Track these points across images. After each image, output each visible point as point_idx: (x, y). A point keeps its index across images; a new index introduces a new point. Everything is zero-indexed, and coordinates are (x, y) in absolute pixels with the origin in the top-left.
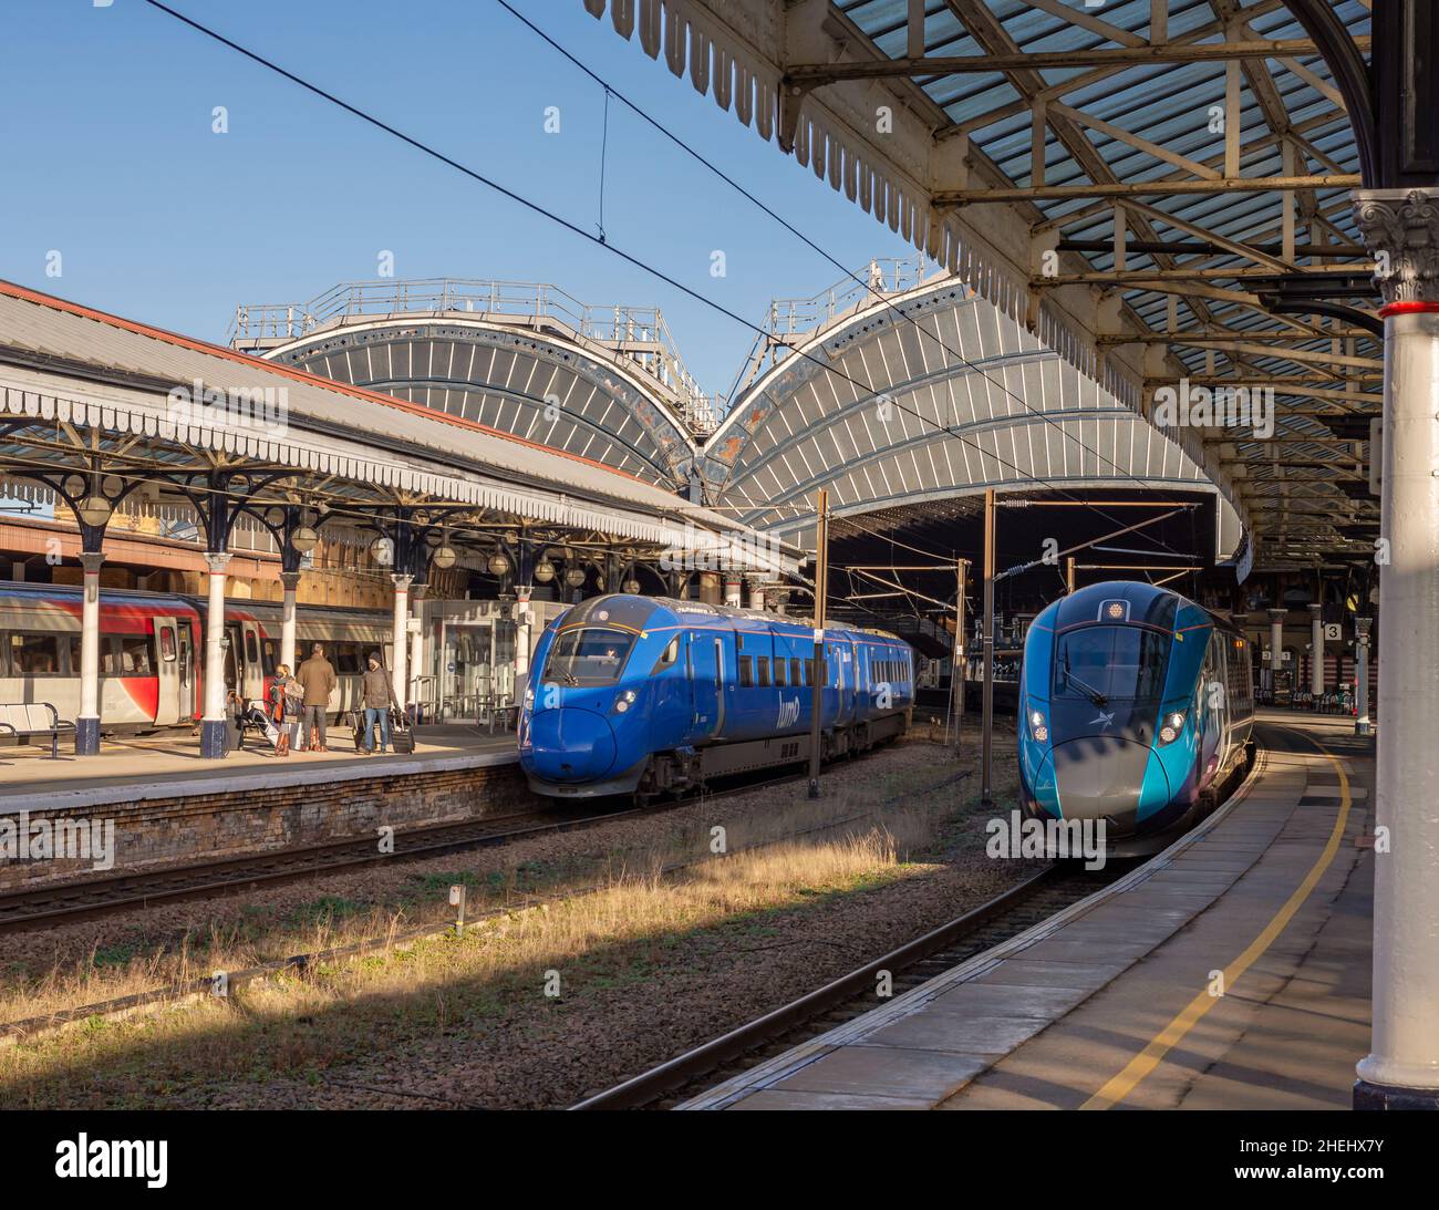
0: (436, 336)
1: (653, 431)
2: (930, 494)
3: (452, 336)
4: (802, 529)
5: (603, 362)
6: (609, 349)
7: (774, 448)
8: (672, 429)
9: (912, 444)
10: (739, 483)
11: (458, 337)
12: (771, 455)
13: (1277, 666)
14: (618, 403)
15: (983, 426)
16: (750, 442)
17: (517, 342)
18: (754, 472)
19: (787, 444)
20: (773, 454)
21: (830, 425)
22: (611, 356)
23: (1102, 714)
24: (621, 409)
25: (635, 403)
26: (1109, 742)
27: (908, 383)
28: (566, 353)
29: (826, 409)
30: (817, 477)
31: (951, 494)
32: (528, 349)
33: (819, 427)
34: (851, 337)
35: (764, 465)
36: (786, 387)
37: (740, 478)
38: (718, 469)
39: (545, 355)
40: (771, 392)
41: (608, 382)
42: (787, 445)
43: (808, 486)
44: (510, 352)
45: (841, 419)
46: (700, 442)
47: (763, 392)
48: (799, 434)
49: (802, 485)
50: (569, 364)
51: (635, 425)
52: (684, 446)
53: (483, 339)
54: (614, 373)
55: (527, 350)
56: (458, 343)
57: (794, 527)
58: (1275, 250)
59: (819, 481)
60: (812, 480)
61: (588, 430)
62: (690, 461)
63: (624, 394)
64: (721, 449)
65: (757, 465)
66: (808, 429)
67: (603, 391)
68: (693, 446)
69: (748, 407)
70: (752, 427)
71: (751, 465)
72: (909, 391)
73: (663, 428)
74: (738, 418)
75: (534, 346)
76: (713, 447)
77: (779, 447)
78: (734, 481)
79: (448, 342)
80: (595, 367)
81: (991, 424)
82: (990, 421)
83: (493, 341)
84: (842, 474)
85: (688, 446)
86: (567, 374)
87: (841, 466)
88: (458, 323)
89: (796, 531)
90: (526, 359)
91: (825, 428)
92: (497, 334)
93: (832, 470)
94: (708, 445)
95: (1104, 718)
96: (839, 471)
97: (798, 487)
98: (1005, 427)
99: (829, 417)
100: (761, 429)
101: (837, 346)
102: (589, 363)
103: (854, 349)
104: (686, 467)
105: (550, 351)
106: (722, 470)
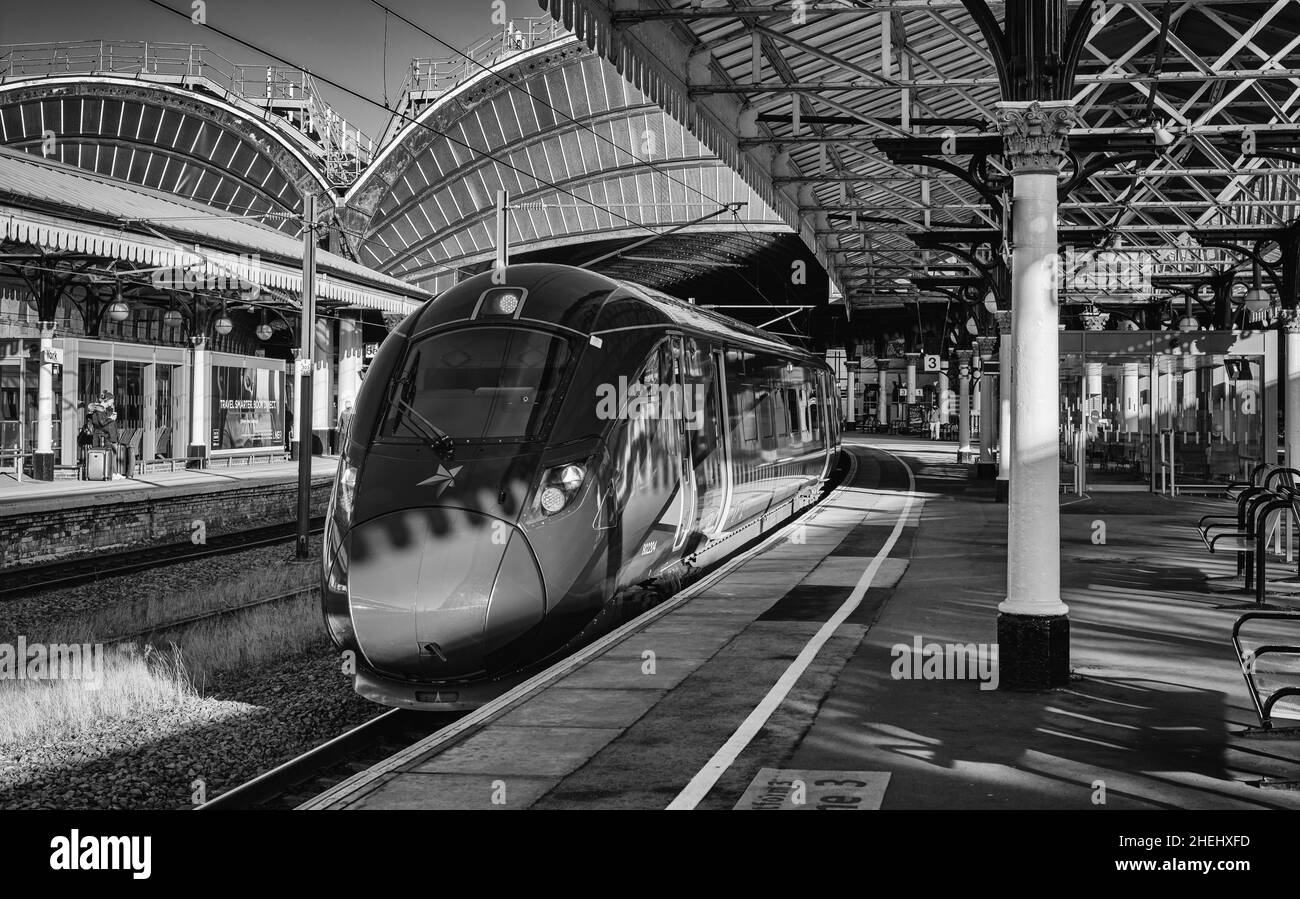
0: (87, 93)
1: (296, 182)
2: (560, 240)
3: (102, 94)
4: (439, 275)
5: (247, 117)
6: (258, 106)
7: (412, 198)
8: (314, 181)
9: (542, 193)
10: (379, 231)
11: (108, 94)
12: (408, 205)
13: (912, 400)
14: (263, 157)
15: (609, 174)
16: (389, 192)
17: (165, 99)
18: (393, 221)
19: (424, 195)
20: (411, 203)
21: (465, 175)
22: (261, 113)
23: (441, 470)
24: (265, 162)
25: (279, 156)
26: (456, 516)
27: (538, 134)
28: (212, 109)
29: (462, 158)
30: (453, 225)
31: (580, 240)
32: (175, 105)
33: (454, 177)
34: (484, 91)
35: (402, 214)
36: (423, 139)
37: (380, 227)
38: (358, 218)
39: (192, 111)
40: (408, 145)
41: (252, 136)
42: (424, 193)
43: (445, 233)
44: (159, 109)
45: (474, 170)
46: (341, 192)
47: (400, 144)
48: (435, 184)
49: (439, 232)
50: (216, 119)
51: (279, 178)
52: (326, 197)
53: (133, 97)
54: (258, 128)
55: (175, 107)
56: (107, 100)
57: (432, 272)
58: (896, 121)
59: (453, 229)
60: (448, 227)
61: (234, 182)
62: (331, 211)
63: (268, 148)
64: (361, 199)
65: (396, 214)
66: (444, 179)
67: (247, 145)
68: (333, 196)
69: (387, 159)
70: (390, 177)
71: (389, 214)
72: (539, 141)
73: (305, 180)
74: (377, 169)
75: (181, 103)
76: (353, 198)
77: (416, 196)
78: (374, 230)
79: (98, 99)
80: (240, 122)
81: (617, 172)
82: (616, 169)
83: (142, 98)
84: (476, 223)
85: (329, 197)
86: (213, 130)
87: (475, 214)
88: (107, 80)
89: (433, 277)
90: (173, 115)
91: (460, 178)
92: (145, 91)
93: (467, 218)
94: (348, 196)
95: (446, 475)
96: (474, 219)
97: (434, 235)
98: (631, 174)
99: (464, 166)
100: (399, 181)
101: (470, 99)
102: (234, 118)
103: (487, 102)
104: (327, 216)
105: (197, 107)
106: (363, 219)
